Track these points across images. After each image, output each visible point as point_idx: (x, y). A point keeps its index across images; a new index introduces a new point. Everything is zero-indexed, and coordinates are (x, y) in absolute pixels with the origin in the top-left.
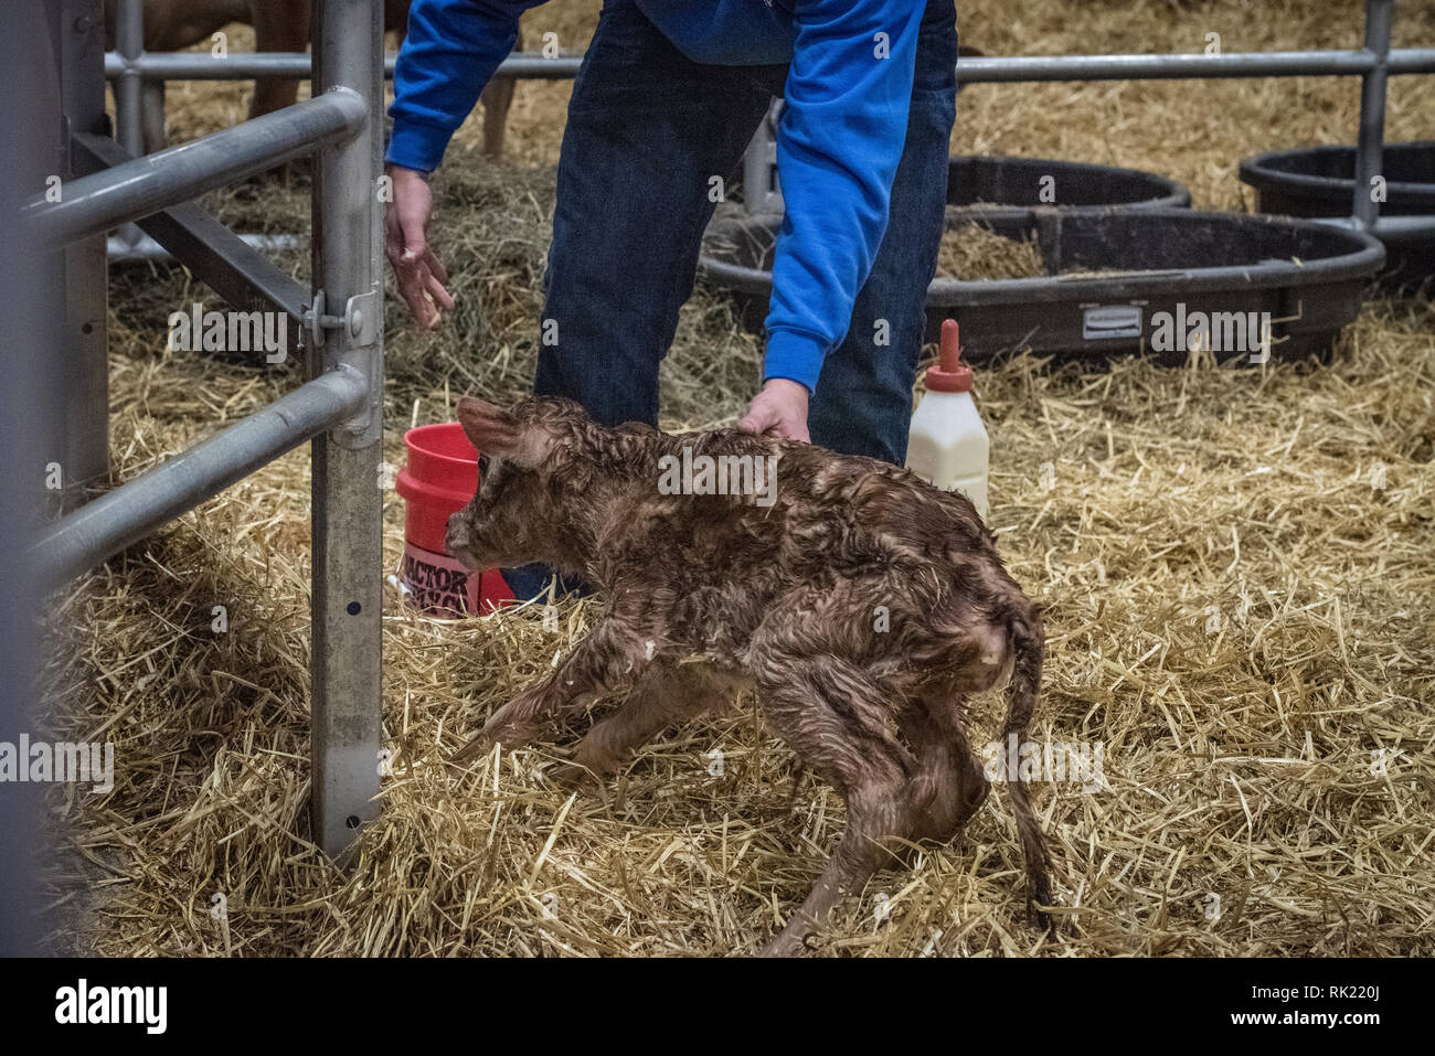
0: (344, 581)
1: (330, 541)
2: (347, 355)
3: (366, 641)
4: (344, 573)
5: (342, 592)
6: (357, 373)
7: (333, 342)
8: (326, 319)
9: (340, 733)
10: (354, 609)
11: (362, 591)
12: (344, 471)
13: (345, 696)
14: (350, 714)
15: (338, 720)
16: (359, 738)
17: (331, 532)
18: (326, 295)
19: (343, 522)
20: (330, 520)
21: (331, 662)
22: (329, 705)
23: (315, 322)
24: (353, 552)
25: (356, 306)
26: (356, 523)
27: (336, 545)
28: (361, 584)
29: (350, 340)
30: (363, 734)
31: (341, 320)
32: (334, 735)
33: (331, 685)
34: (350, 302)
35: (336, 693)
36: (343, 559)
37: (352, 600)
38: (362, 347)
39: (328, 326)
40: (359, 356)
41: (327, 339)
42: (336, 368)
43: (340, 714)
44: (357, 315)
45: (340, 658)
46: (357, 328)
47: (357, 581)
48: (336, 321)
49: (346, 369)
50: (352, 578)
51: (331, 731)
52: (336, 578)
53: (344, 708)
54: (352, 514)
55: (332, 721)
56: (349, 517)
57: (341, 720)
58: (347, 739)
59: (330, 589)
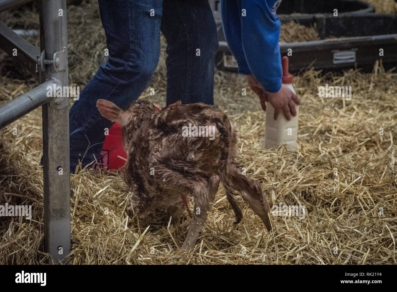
0: (55, 158)
1: (50, 144)
2: (54, 74)
3: (64, 180)
4: (56, 155)
5: (55, 163)
6: (58, 81)
7: (49, 69)
8: (46, 61)
9: (55, 215)
10: (59, 169)
11: (62, 162)
12: (54, 118)
13: (56, 201)
14: (58, 208)
15: (54, 210)
16: (62, 216)
17: (50, 140)
18: (46, 52)
19: (54, 137)
20: (50, 136)
21: (51, 189)
22: (50, 204)
23: (42, 62)
24: (58, 148)
25: (57, 56)
26: (59, 137)
27: (52, 145)
28: (62, 159)
29: (55, 69)
31: (52, 61)
32: (53, 216)
33: (51, 197)
34: (55, 54)
35: (53, 200)
36: (54, 150)
37: (58, 165)
38: (60, 71)
39: (47, 64)
40: (59, 75)
41: (46, 69)
42: (50, 79)
43: (55, 208)
44: (58, 59)
45: (54, 187)
46: (57, 64)
47: (60, 158)
48: (49, 62)
49: (54, 79)
50: (58, 157)
51: (51, 214)
52: (52, 157)
53: (56, 205)
54: (58, 133)
55: (52, 210)
56: (57, 135)
57: (55, 210)
58: (57, 217)
59: (50, 161)
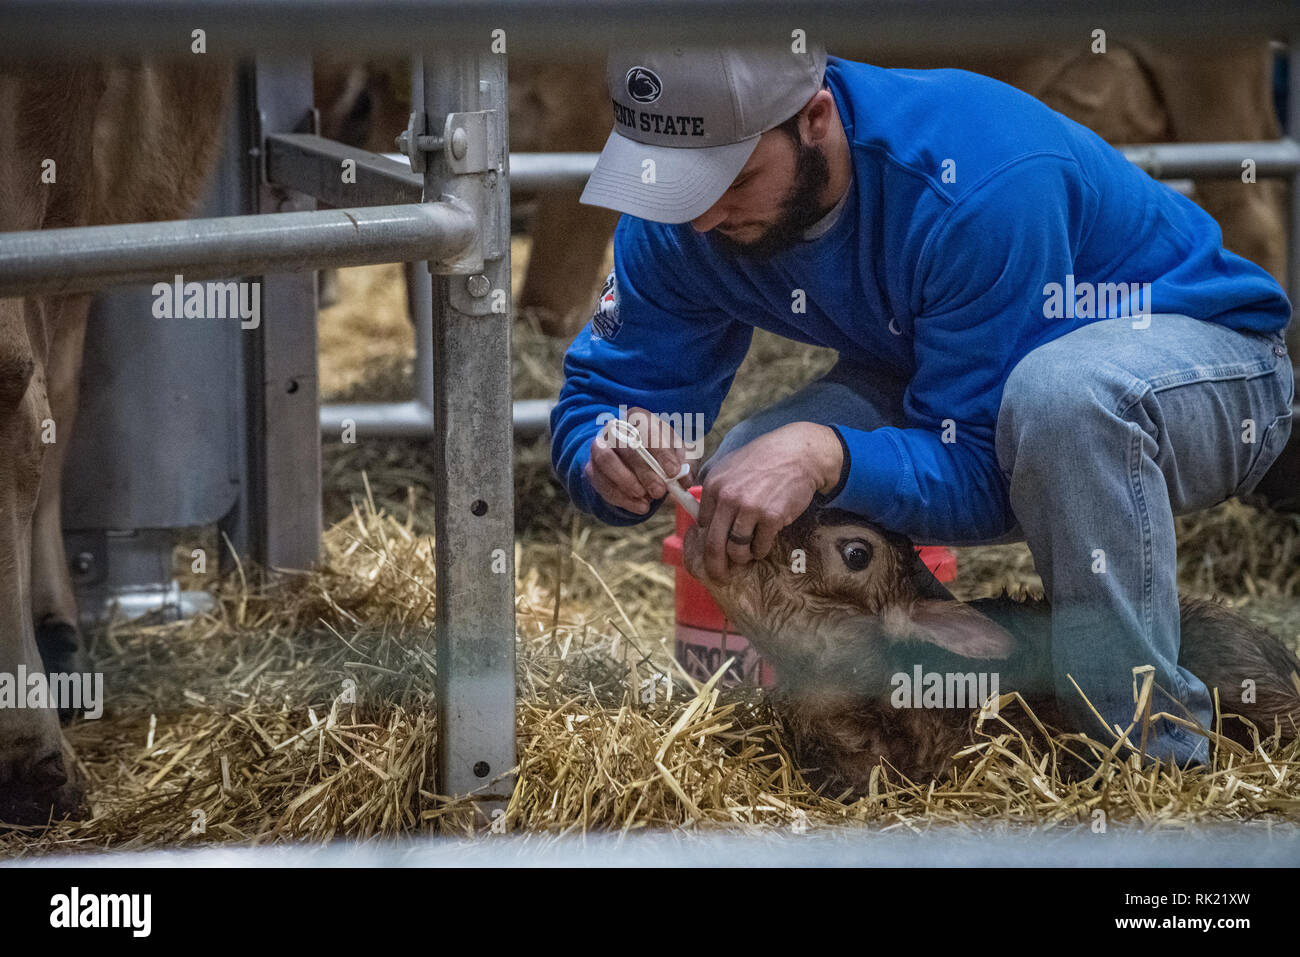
0: (467, 474)
1: (450, 426)
2: (453, 183)
3: (495, 547)
4: (467, 465)
5: (464, 488)
6: (465, 206)
7: (436, 168)
8: (424, 140)
9: (468, 662)
10: (480, 509)
11: (489, 487)
12: (465, 342)
13: (470, 614)
14: (476, 636)
15: (461, 641)
16: (488, 665)
17: (451, 415)
19: (464, 404)
20: (449, 401)
21: (452, 572)
22: (451, 625)
23: (410, 142)
24: (477, 440)
25: (457, 123)
26: (480, 405)
27: (456, 431)
28: (487, 479)
29: (453, 165)
30: (493, 661)
31: (441, 140)
32: (458, 662)
33: (454, 599)
34: (450, 117)
35: (459, 609)
36: (466, 448)
37: (476, 497)
38: (467, 174)
39: (430, 148)
40: (464, 185)
41: (427, 166)
42: (439, 199)
43: (465, 636)
44: (459, 133)
45: (464, 568)
46: (458, 148)
47: (483, 474)
48: (435, 141)
49: (450, 200)
50: (476, 471)
51: (454, 657)
52: (457, 470)
53: (470, 629)
54: (475, 394)
55: (455, 643)
56: (471, 398)
57: (465, 642)
58: (473, 667)
59: (451, 484)
